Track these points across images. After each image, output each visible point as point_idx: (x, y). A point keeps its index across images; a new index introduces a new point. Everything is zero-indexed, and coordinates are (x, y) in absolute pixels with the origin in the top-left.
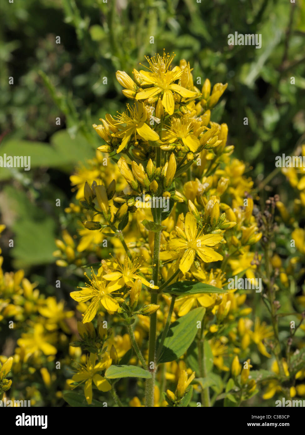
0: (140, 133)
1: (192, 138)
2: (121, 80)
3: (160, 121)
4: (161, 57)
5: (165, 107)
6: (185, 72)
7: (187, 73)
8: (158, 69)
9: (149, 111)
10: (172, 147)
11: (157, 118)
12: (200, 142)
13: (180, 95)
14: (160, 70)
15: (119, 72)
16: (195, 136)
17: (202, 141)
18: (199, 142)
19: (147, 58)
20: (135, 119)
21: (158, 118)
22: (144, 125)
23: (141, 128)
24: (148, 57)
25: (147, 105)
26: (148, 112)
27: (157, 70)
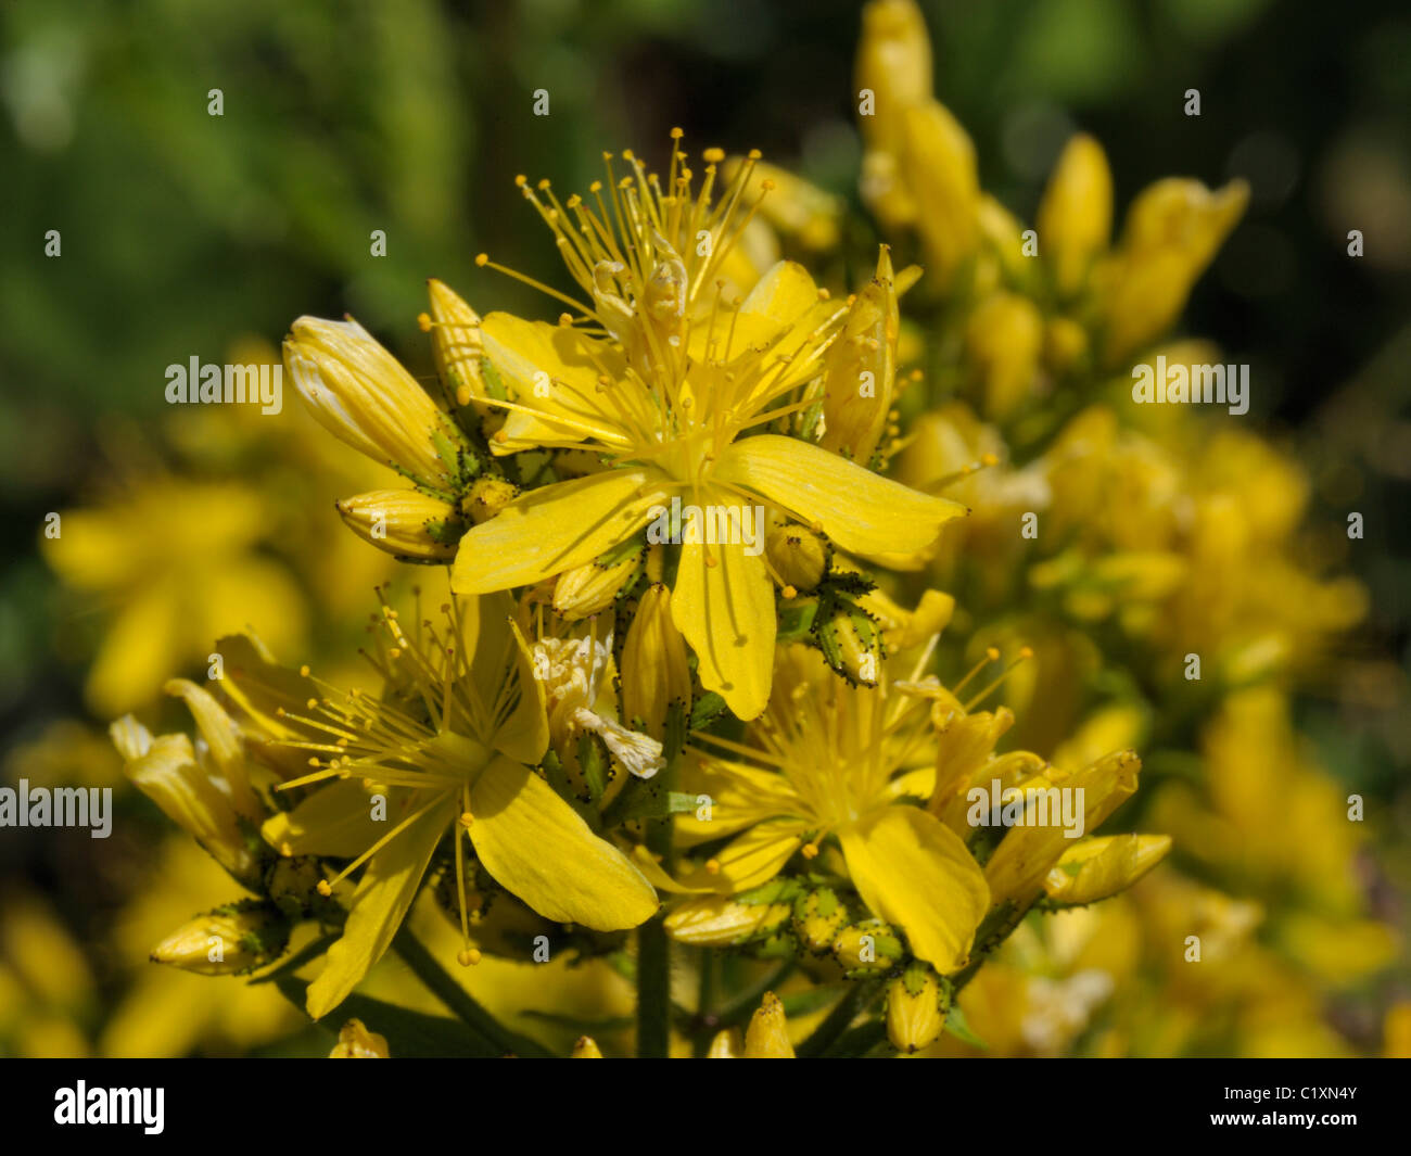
0: (497, 858)
1: (925, 840)
2: (325, 395)
3: (664, 754)
4: (654, 178)
5: (697, 641)
6: (860, 340)
7: (875, 344)
8: (630, 313)
9: (566, 679)
10: (760, 912)
11: (637, 736)
12: (989, 879)
13: (822, 536)
14: (643, 317)
15: (306, 333)
16: (944, 827)
17: (1008, 871)
18: (978, 879)
19: (541, 195)
20: (452, 729)
21: (644, 729)
22: (524, 792)
23: (501, 816)
24: (545, 184)
25: (547, 634)
26: (561, 691)
27: (624, 315)
